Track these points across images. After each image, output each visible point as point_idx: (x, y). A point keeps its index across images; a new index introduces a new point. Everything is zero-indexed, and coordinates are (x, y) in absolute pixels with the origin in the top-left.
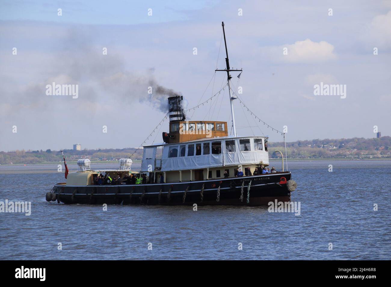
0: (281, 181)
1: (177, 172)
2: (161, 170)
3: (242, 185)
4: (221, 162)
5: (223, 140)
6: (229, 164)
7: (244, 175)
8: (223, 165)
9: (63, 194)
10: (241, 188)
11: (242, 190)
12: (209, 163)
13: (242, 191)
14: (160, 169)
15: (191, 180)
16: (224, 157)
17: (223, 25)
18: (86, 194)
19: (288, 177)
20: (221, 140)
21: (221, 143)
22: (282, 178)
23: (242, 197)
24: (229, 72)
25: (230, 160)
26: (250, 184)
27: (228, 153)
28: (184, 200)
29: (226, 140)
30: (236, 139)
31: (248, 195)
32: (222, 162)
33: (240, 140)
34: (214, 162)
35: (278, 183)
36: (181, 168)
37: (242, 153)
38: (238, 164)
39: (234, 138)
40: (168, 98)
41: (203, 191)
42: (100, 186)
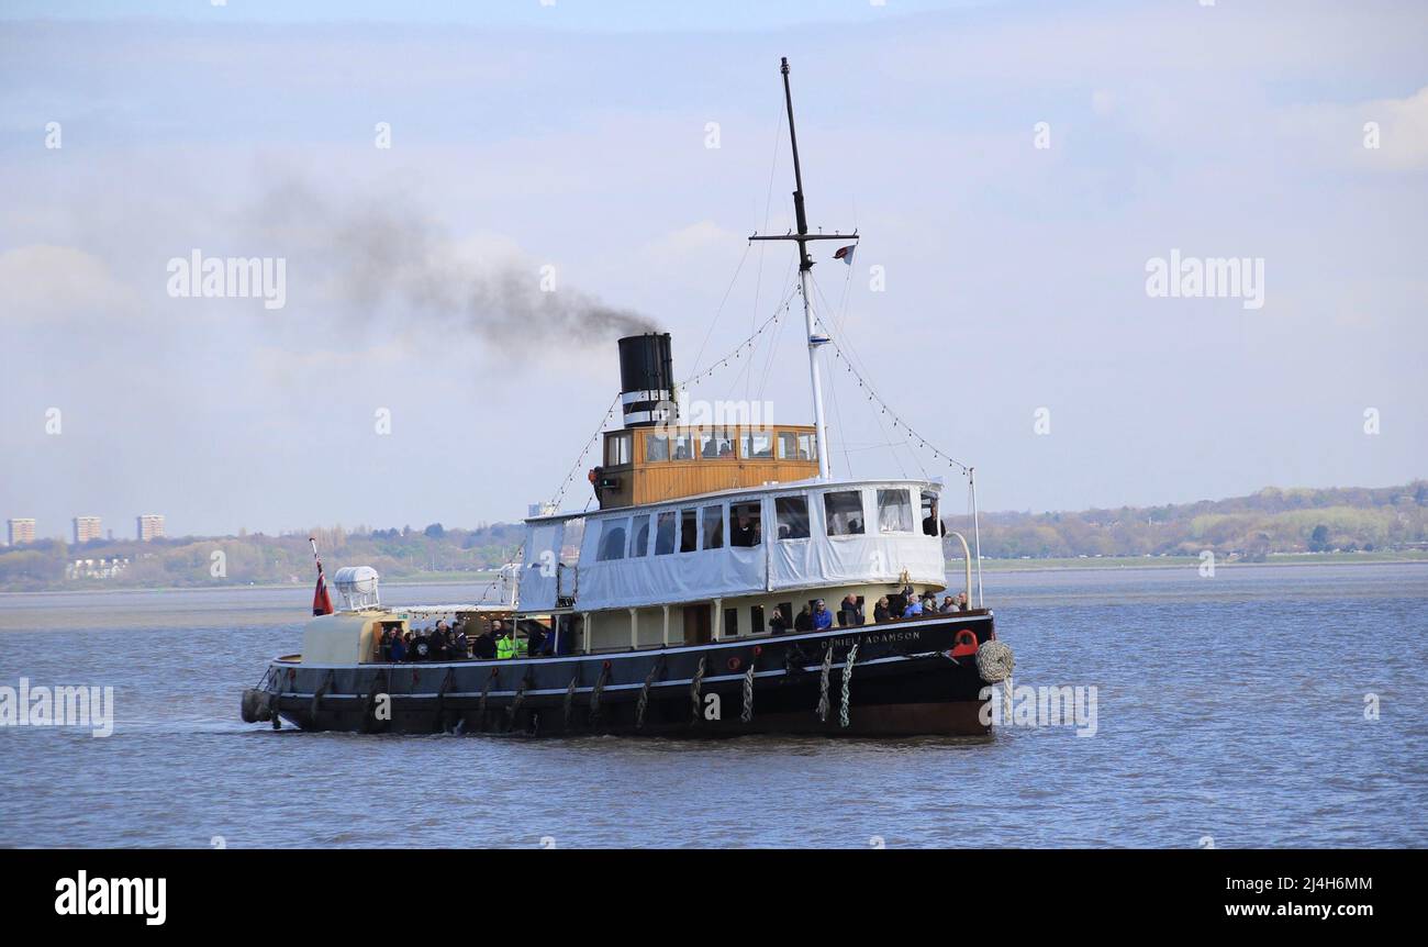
0: (958, 644)
1: (622, 614)
3: (824, 661)
4: (759, 575)
5: (766, 496)
6: (787, 583)
7: (836, 624)
8: (767, 588)
9: (293, 694)
10: (820, 671)
11: (825, 678)
12: (722, 579)
13: (825, 684)
14: (572, 601)
15: (666, 642)
16: (771, 559)
17: (785, 72)
18: (355, 696)
19: (984, 630)
20: (761, 496)
21: (762, 505)
22: (961, 632)
23: (823, 704)
24: (807, 243)
25: (790, 567)
26: (852, 656)
27: (782, 544)
28: (640, 718)
29: (778, 495)
30: (811, 491)
31: (846, 699)
32: (764, 577)
33: (827, 496)
34: (738, 578)
35: (947, 654)
36: (634, 598)
37: (833, 543)
38: (818, 584)
39: (806, 488)
40: (620, 342)
41: (702, 684)
42: (396, 667)
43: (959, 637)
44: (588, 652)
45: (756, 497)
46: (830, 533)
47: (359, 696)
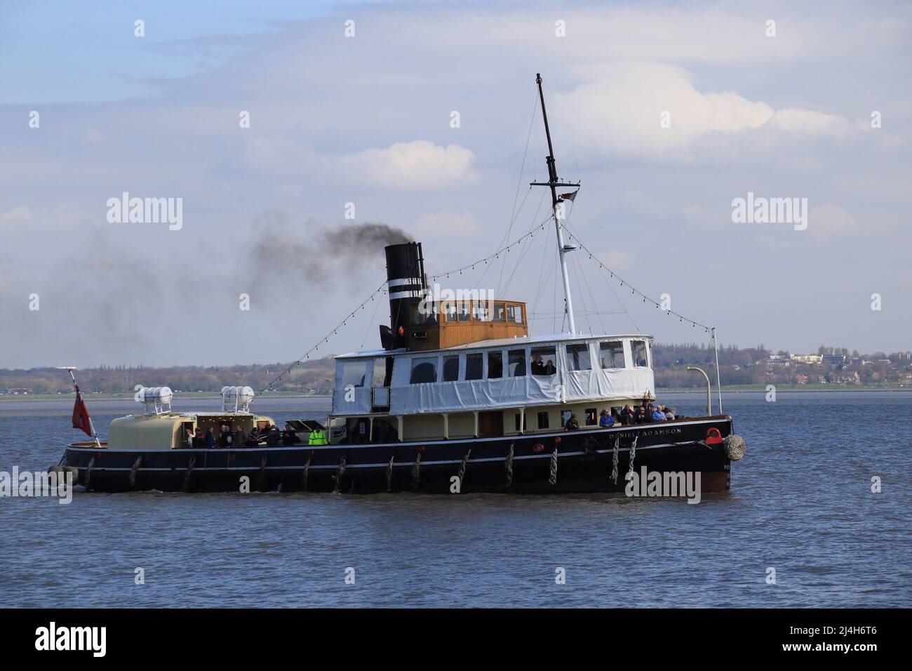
0: (709, 436)
1: (437, 417)
2: (391, 413)
3: (613, 446)
4: (556, 393)
5: (560, 344)
6: (575, 398)
8: (562, 402)
10: (612, 453)
11: (616, 457)
12: (526, 395)
13: (616, 462)
14: (387, 409)
15: (476, 435)
16: (564, 382)
17: (539, 82)
18: (168, 469)
19: (726, 428)
20: (556, 344)
21: (557, 349)
22: (710, 429)
23: (615, 474)
24: (556, 188)
25: (578, 388)
26: (635, 443)
27: (572, 373)
29: (568, 343)
30: (591, 341)
31: (632, 470)
32: (559, 394)
33: (601, 343)
34: (537, 395)
35: (701, 442)
36: (446, 407)
37: (607, 374)
38: (598, 399)
39: (587, 339)
40: (386, 248)
41: (513, 460)
42: (210, 450)
43: (708, 433)
44: (401, 440)
45: (552, 344)
46: (604, 367)
47: (173, 469)
